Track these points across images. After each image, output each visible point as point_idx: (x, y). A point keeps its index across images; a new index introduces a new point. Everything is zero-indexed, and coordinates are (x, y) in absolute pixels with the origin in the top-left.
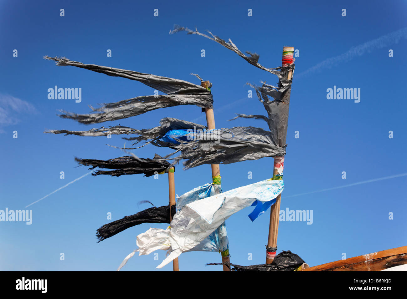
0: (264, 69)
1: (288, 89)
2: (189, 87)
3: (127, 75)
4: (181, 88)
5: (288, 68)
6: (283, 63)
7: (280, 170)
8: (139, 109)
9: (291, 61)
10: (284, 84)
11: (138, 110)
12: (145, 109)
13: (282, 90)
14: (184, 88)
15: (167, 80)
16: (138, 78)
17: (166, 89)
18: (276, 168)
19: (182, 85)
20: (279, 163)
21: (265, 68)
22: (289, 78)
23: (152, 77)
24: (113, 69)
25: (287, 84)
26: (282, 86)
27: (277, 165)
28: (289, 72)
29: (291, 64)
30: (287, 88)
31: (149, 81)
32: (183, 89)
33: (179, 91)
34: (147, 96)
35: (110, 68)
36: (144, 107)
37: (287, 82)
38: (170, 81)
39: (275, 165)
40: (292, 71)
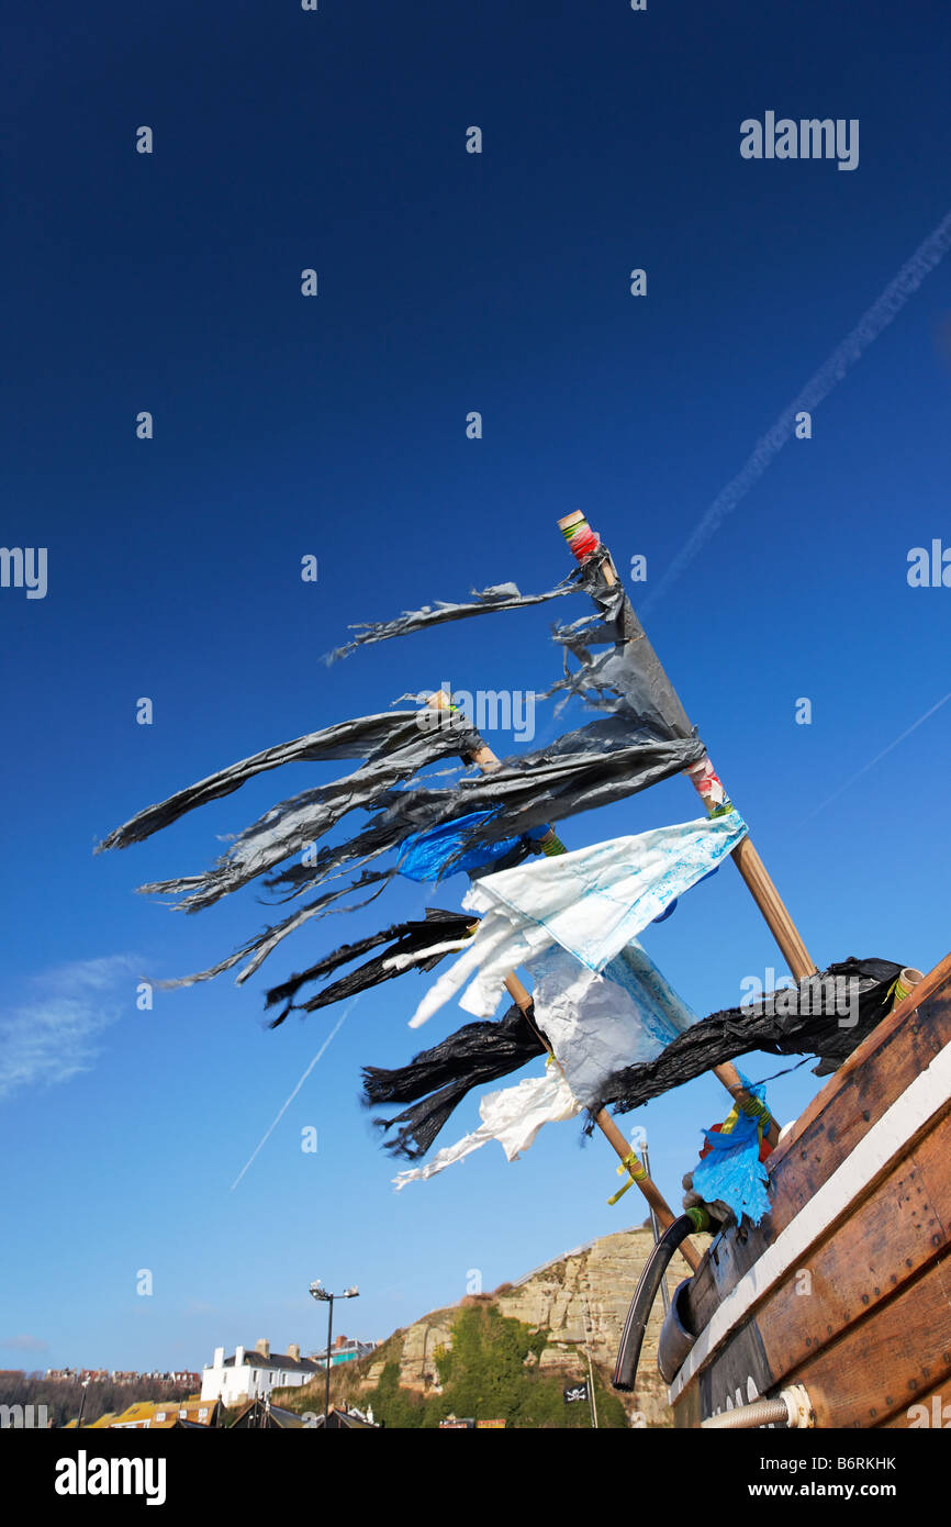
0: (546, 599)
1: (623, 604)
2: (404, 723)
3: (260, 767)
4: (387, 732)
5: (596, 561)
6: (580, 556)
7: (716, 793)
8: (315, 822)
9: (593, 544)
10: (607, 602)
11: (316, 826)
12: (329, 817)
13: (612, 617)
14: (395, 729)
15: (349, 727)
16: (285, 758)
17: (358, 750)
18: (705, 794)
19: (385, 724)
20: (704, 778)
21: (545, 596)
22: (612, 581)
23: (312, 739)
24: (222, 772)
25: (616, 597)
26: (605, 606)
27: (701, 785)
28: (600, 568)
29: (596, 550)
30: (619, 606)
31: (312, 751)
32: (393, 733)
33: (387, 740)
34: (322, 788)
35: (216, 775)
36: (327, 814)
37: (611, 594)
38: (356, 725)
39: (698, 789)
40: (608, 560)
